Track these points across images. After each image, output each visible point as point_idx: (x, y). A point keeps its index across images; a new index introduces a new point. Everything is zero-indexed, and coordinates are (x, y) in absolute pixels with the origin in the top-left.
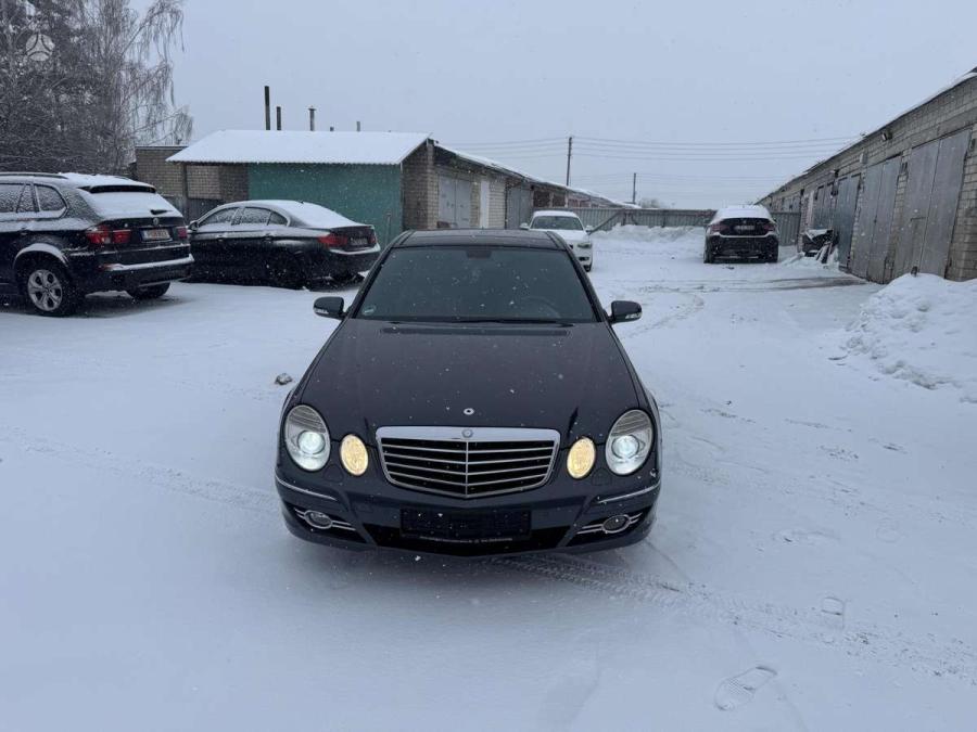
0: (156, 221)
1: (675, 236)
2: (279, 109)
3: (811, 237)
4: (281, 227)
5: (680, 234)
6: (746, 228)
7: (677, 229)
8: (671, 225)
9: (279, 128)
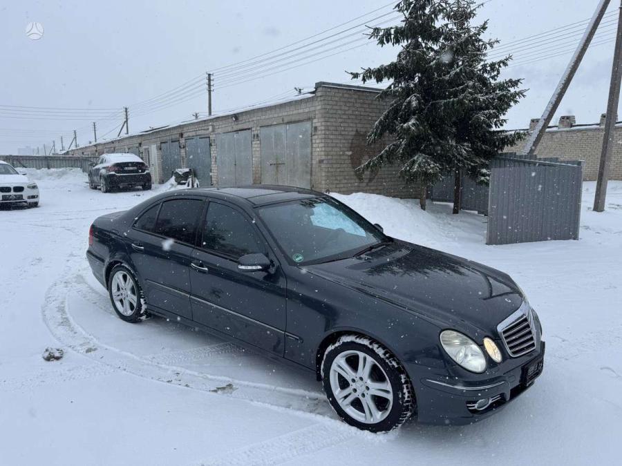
1: (60, 175)
3: (180, 173)
5: (64, 173)
6: (131, 168)
7: (61, 170)
8: (54, 167)
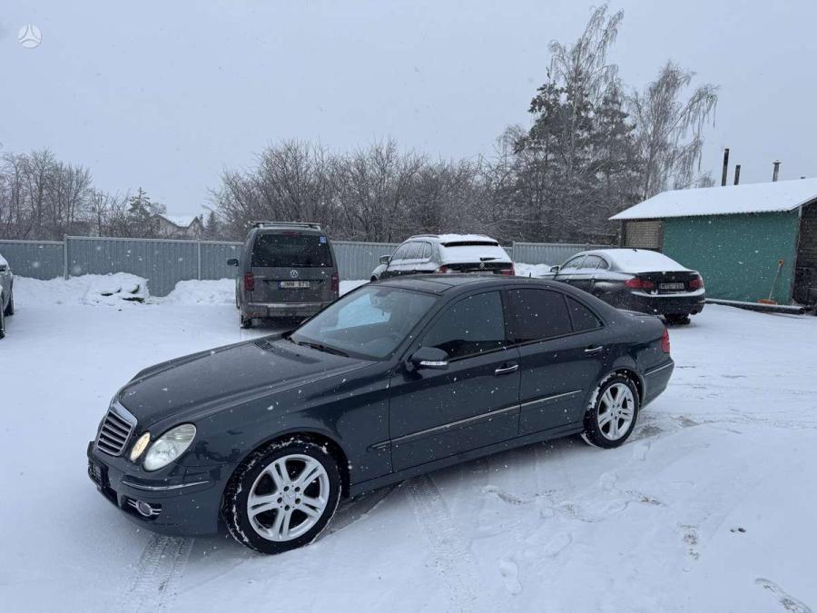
0: (482, 265)
2: (738, 167)
4: (603, 271)
9: (736, 183)
